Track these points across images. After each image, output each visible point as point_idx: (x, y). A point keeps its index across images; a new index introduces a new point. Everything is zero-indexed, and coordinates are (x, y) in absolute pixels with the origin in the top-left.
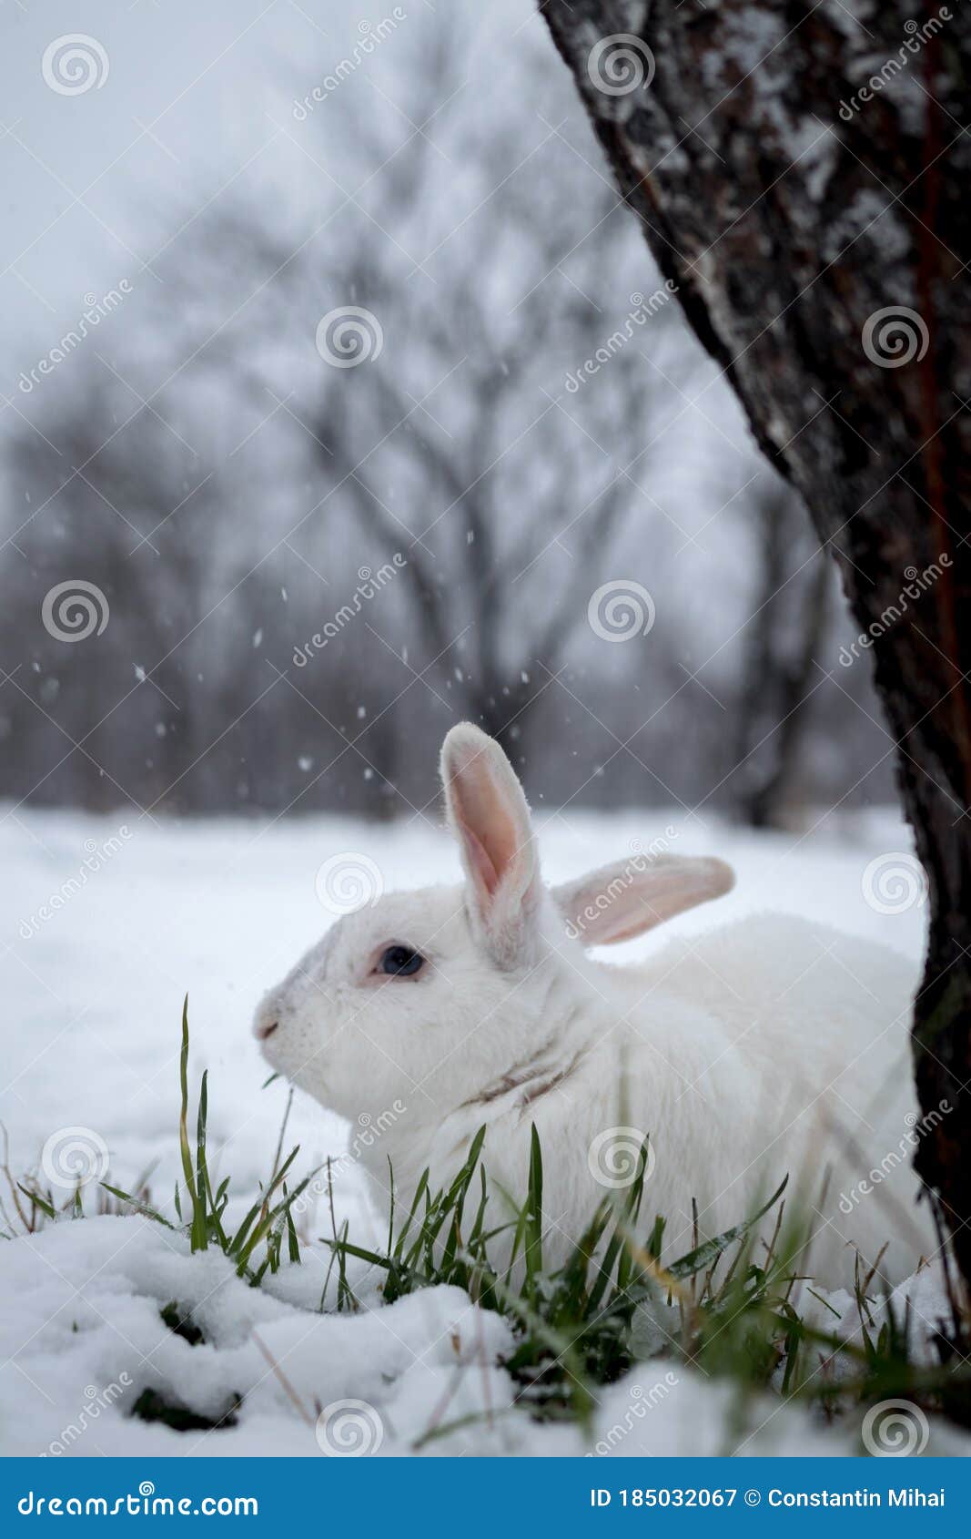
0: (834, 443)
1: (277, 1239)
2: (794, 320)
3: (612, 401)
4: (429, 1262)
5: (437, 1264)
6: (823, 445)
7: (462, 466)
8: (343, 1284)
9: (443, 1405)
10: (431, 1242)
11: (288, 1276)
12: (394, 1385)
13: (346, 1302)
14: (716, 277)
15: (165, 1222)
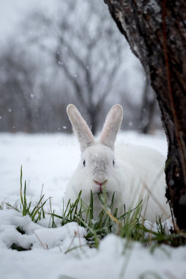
0: (146, 50)
1: (40, 214)
2: (138, 25)
3: (115, 49)
4: (71, 218)
5: (72, 218)
6: (144, 51)
7: (85, 62)
8: (53, 222)
9: (70, 245)
10: (71, 214)
11: (42, 221)
12: (63, 242)
13: (54, 226)
14: (123, 17)
15: (18, 211)
